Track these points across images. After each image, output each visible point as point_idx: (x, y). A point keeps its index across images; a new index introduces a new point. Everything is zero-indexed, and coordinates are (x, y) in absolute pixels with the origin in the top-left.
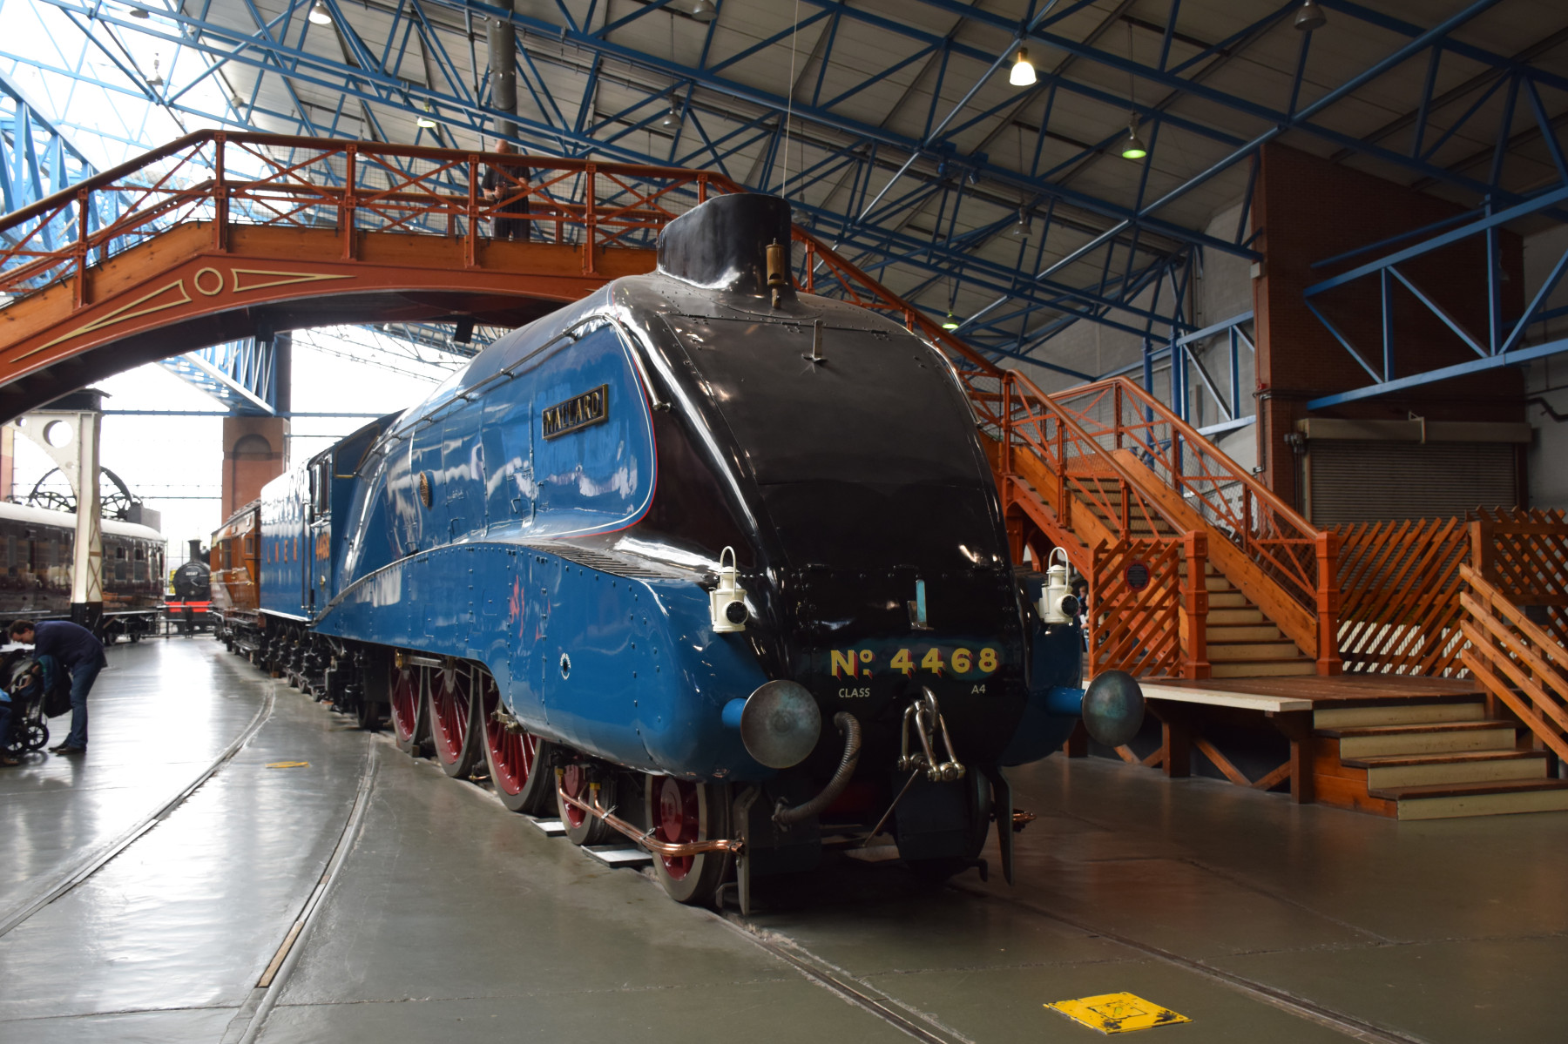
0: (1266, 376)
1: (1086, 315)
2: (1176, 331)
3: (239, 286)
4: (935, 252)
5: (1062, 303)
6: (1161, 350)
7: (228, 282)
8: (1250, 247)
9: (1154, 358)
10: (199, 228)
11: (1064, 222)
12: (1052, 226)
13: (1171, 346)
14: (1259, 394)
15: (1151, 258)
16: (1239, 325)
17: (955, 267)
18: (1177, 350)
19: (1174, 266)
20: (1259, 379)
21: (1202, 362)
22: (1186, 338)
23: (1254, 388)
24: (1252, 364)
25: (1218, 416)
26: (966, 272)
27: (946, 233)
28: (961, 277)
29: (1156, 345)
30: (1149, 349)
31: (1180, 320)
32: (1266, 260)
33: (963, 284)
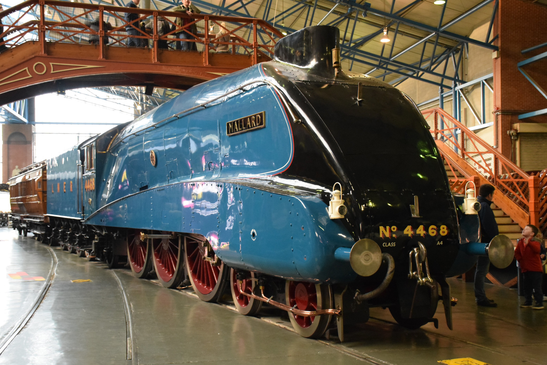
0: (499, 104)
1: (412, 76)
2: (455, 83)
3: (53, 71)
4: (343, 48)
5: (401, 71)
6: (447, 93)
7: (48, 69)
8: (492, 44)
9: (444, 96)
10: (34, 44)
11: (403, 33)
12: (398, 35)
13: (453, 90)
14: (495, 112)
15: (444, 49)
16: (486, 80)
17: (351, 55)
18: (455, 92)
19: (454, 52)
20: (495, 105)
21: (467, 97)
22: (460, 87)
23: (493, 109)
24: (492, 98)
25: (475, 122)
26: (357, 57)
27: (349, 39)
28: (354, 59)
29: (445, 90)
30: (442, 92)
31: (457, 78)
32: (500, 50)
33: (355, 62)
